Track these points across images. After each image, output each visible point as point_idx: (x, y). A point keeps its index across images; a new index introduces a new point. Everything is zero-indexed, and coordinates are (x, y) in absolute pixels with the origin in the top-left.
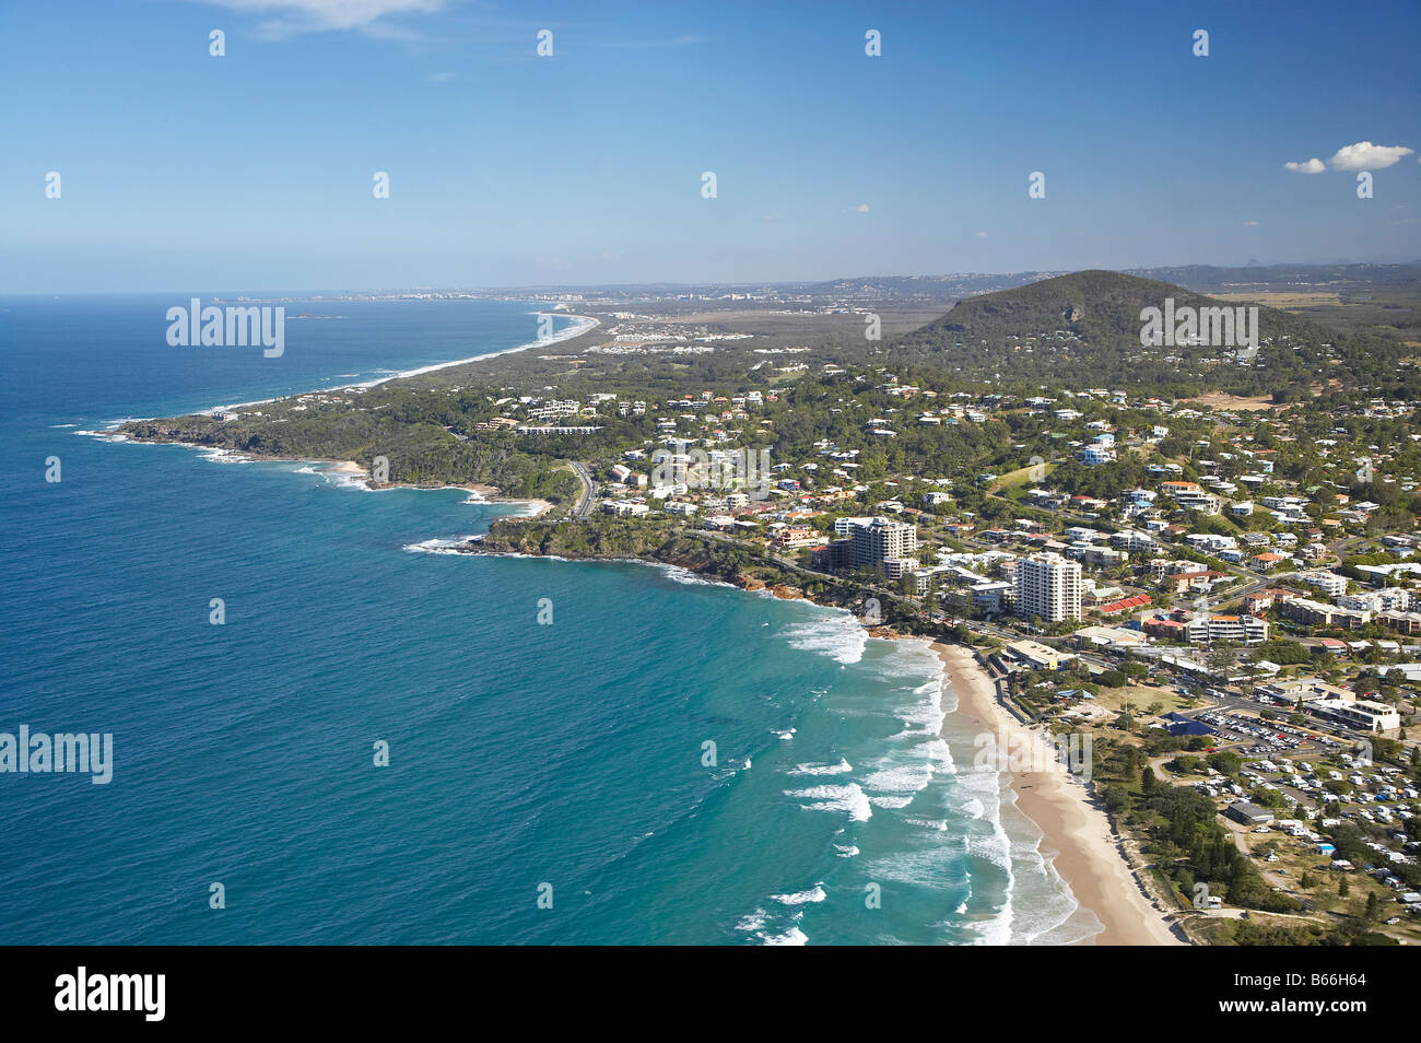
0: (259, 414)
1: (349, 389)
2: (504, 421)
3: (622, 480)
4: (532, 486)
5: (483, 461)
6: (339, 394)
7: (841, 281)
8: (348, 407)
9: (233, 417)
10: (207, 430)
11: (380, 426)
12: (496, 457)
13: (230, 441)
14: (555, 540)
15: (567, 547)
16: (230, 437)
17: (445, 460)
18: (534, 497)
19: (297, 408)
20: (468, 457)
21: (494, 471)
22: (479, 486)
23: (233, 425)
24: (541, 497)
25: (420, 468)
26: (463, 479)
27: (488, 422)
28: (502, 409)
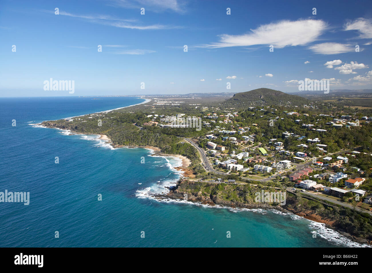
0: (80, 119)
1: (103, 112)
2: (153, 122)
3: (214, 148)
4: (175, 149)
5: (151, 137)
6: (101, 114)
7: (190, 94)
8: (103, 117)
9: (72, 120)
10: (64, 124)
11: (113, 123)
12: (155, 136)
13: (69, 127)
14: (219, 194)
15: (227, 198)
16: (69, 126)
17: (138, 137)
18: (177, 154)
19: (90, 118)
20: (146, 136)
21: (156, 141)
22: (151, 147)
23: (71, 123)
24: (179, 154)
25: (129, 140)
26: (145, 144)
27: (148, 122)
28: (151, 118)
